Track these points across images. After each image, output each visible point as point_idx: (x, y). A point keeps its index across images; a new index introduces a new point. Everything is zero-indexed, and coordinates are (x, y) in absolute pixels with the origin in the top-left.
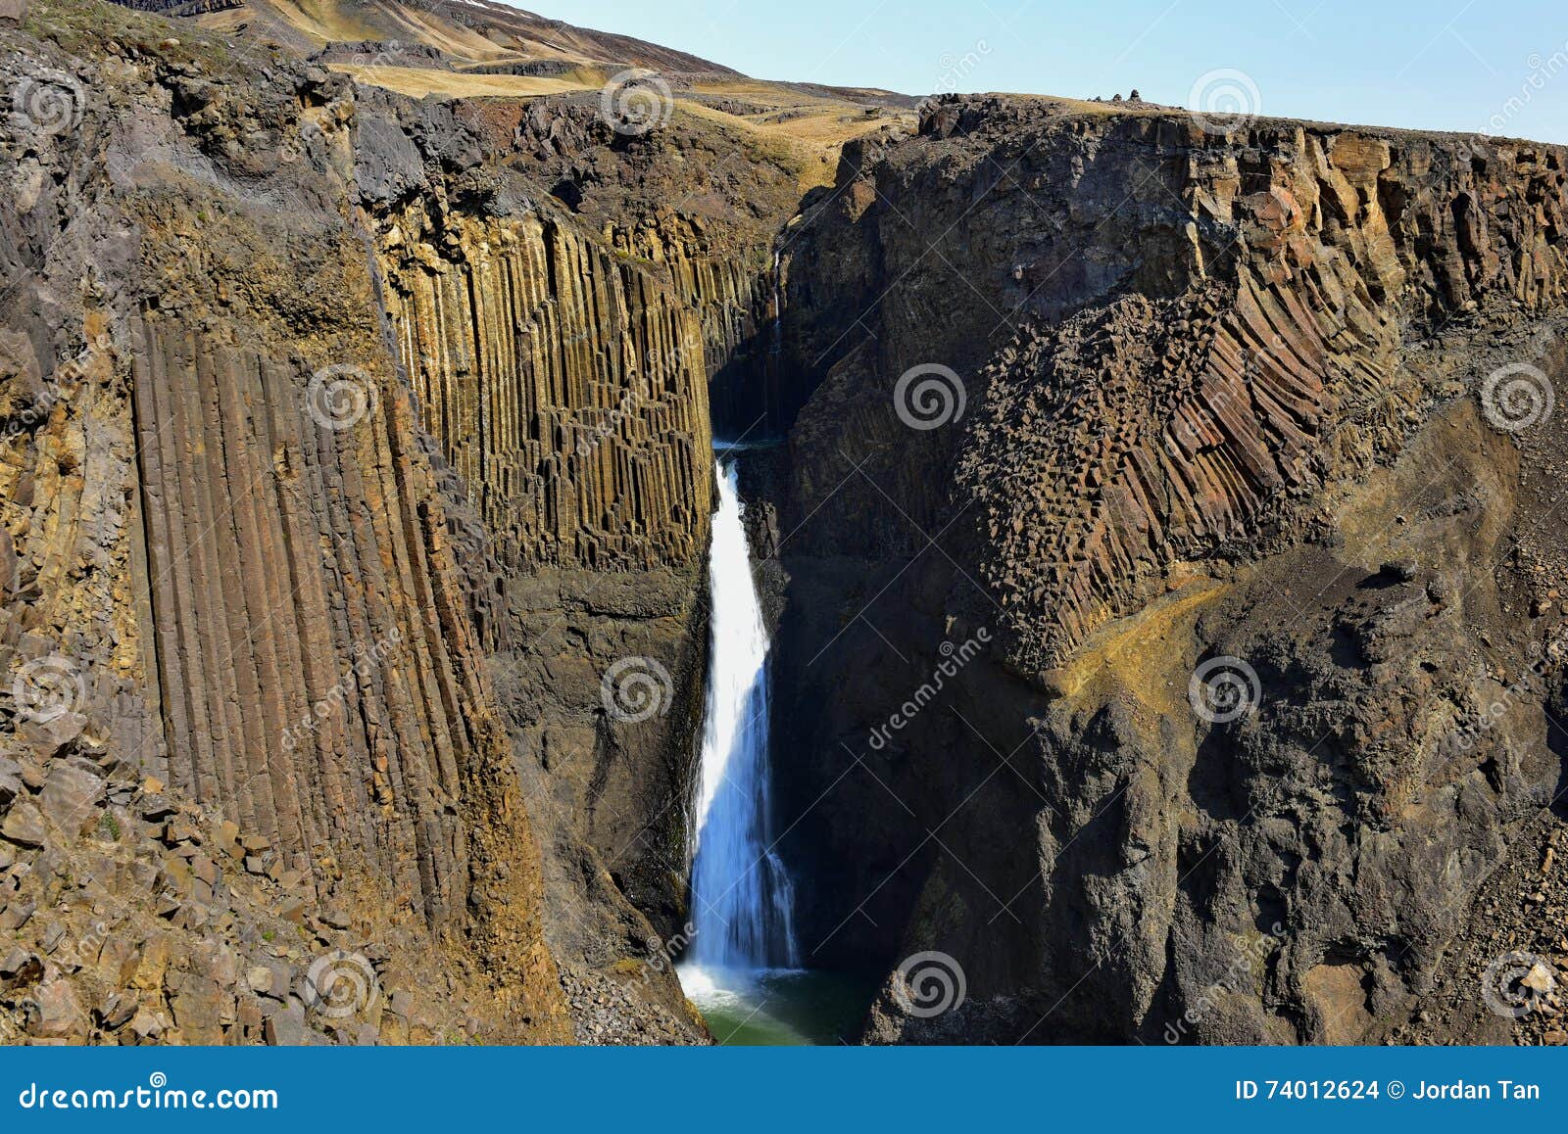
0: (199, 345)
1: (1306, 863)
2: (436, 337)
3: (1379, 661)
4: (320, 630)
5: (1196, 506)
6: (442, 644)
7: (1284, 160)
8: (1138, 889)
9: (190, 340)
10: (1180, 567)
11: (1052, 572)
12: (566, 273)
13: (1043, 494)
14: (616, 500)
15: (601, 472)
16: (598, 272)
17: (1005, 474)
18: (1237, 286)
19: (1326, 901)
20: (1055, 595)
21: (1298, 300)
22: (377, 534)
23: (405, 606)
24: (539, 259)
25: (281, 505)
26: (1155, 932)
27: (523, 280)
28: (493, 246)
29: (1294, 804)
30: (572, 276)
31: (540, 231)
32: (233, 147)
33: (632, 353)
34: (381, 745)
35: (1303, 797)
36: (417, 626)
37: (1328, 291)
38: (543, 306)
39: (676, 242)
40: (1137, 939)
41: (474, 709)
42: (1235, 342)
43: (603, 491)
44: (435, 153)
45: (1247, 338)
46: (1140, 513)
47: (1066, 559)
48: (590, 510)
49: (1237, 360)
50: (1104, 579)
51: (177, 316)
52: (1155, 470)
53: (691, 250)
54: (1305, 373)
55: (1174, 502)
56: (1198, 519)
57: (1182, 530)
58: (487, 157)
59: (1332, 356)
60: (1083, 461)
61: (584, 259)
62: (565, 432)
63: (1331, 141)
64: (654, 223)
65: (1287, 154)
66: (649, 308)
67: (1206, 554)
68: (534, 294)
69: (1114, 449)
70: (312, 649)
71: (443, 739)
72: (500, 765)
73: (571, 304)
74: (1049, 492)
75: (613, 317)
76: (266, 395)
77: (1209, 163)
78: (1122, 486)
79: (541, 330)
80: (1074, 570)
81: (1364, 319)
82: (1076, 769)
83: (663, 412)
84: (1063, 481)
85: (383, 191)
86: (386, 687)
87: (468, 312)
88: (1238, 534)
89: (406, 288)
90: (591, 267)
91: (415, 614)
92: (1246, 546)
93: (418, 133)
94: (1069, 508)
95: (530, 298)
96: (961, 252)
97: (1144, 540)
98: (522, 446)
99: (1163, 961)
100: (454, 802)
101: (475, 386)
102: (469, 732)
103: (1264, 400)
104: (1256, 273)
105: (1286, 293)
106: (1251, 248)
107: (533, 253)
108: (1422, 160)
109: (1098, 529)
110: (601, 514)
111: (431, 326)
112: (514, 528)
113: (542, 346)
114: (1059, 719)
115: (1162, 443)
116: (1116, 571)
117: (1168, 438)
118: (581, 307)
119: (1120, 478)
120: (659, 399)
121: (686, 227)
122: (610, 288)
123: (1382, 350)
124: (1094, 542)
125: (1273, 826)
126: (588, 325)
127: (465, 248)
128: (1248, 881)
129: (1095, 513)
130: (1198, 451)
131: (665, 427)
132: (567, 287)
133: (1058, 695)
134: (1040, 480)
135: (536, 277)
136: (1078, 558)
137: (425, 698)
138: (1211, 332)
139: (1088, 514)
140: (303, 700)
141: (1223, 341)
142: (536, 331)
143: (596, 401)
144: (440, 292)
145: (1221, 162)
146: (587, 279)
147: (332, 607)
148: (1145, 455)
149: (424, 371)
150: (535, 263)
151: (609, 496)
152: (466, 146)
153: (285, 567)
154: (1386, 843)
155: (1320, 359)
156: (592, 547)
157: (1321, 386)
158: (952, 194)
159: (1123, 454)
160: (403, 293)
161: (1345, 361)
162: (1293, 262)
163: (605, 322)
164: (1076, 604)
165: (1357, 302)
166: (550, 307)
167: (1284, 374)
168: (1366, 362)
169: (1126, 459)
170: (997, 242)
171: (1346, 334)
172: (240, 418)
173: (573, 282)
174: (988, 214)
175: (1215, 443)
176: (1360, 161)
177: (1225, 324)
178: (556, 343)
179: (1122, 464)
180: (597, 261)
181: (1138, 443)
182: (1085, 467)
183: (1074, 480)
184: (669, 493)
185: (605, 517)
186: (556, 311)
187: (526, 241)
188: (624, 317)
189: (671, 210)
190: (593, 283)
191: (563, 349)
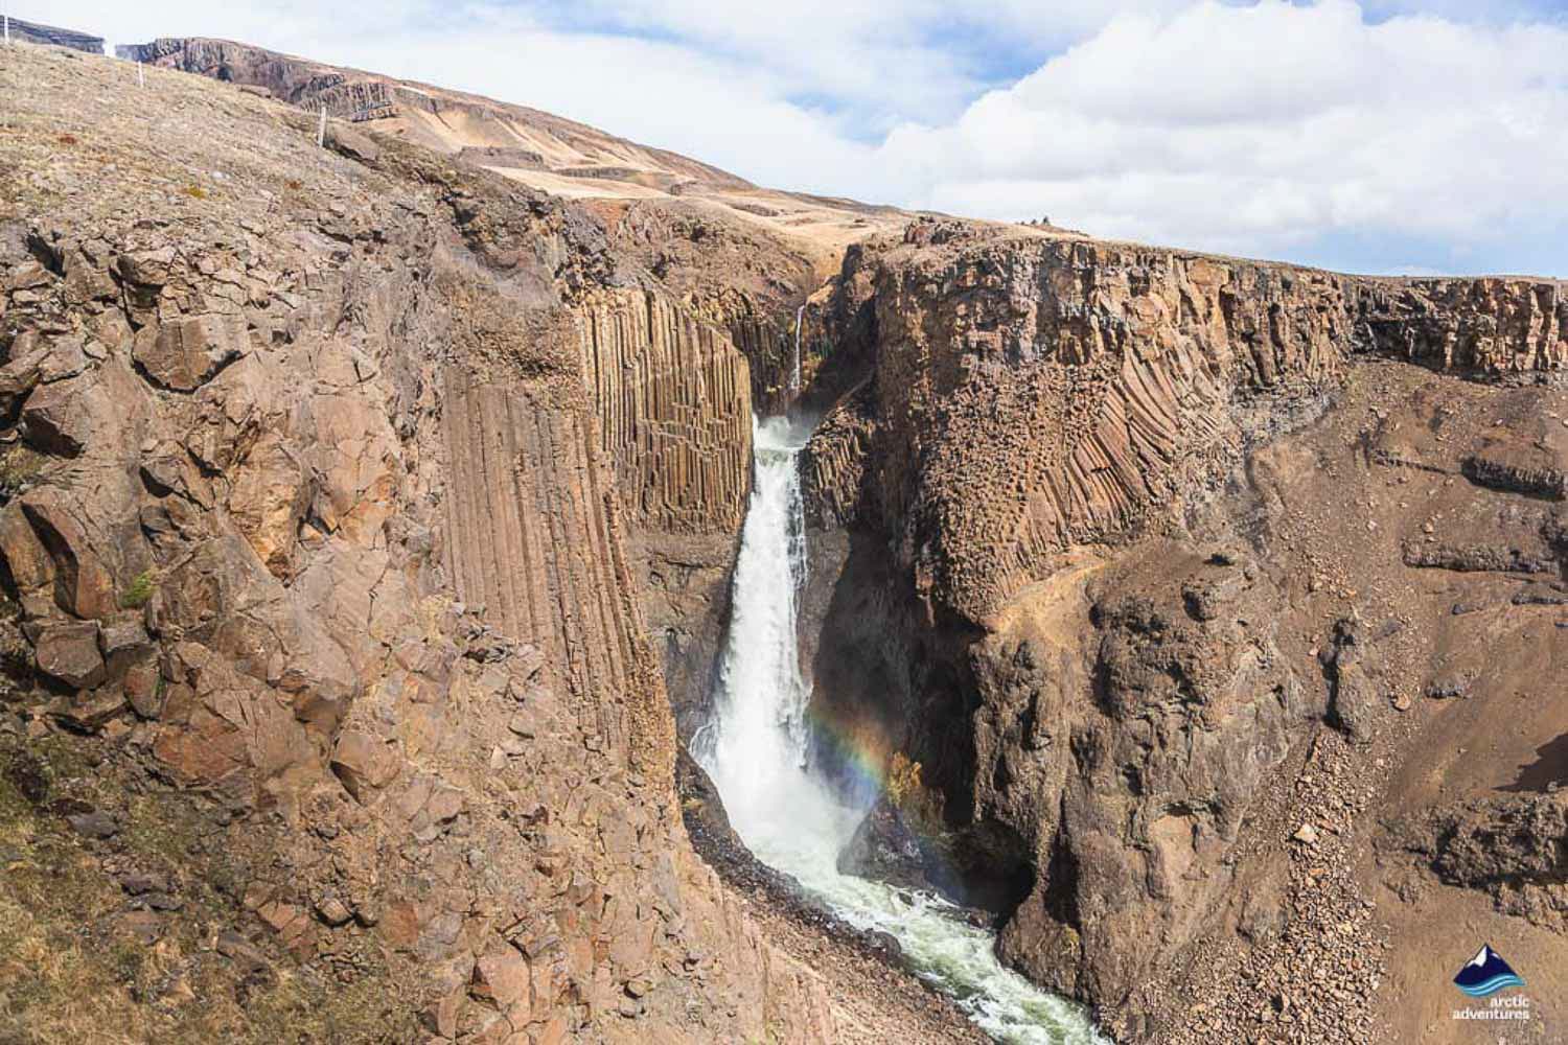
0: (469, 382)
1: (1157, 750)
3: (1211, 618)
4: (540, 578)
5: (1089, 509)
6: (617, 588)
7: (1159, 275)
8: (1043, 765)
9: (463, 379)
10: (1076, 549)
11: (991, 548)
12: (660, 328)
13: (986, 496)
14: (688, 485)
15: (678, 466)
16: (682, 328)
17: (960, 481)
18: (1123, 360)
19: (1169, 778)
20: (993, 565)
21: (1163, 371)
22: (576, 513)
23: (593, 562)
24: (642, 318)
25: (518, 493)
26: (1052, 793)
27: (630, 333)
28: (611, 307)
29: (1151, 712)
30: (664, 331)
31: (644, 298)
32: (491, 246)
33: (703, 385)
34: (576, 657)
35: (1157, 706)
36: (600, 576)
37: (1182, 365)
38: (642, 350)
39: (731, 308)
40: (1040, 796)
41: (636, 633)
42: (1120, 398)
43: (679, 479)
44: (575, 241)
45: (1128, 396)
46: (1051, 511)
47: (1001, 541)
48: (669, 491)
49: (1121, 412)
50: (1026, 555)
51: (456, 362)
52: (1063, 483)
53: (741, 315)
54: (1166, 422)
55: (1075, 505)
56: (1090, 518)
57: (1079, 524)
58: (609, 245)
59: (1184, 410)
60: (1014, 475)
61: (673, 319)
62: (654, 438)
63: (1190, 263)
64: (716, 295)
65: (1161, 272)
66: (716, 356)
67: (1095, 540)
68: (638, 342)
69: (1036, 468)
70: (536, 590)
71: (615, 654)
72: (653, 671)
73: (663, 350)
74: (990, 494)
75: (691, 360)
76: (509, 417)
77: (1108, 275)
78: (1041, 493)
79: (641, 367)
80: (1006, 548)
81: (1206, 387)
82: (1005, 682)
83: (721, 425)
84: (1000, 488)
86: (580, 617)
87: (591, 351)
88: (1116, 528)
90: (677, 324)
91: (600, 569)
92: (1121, 536)
93: (565, 226)
94: (1004, 506)
95: (634, 344)
97: (1053, 530)
98: (625, 446)
99: (1058, 812)
100: (621, 696)
101: (594, 404)
102: (632, 648)
103: (1137, 438)
104: (1136, 352)
105: (1155, 366)
106: (1134, 335)
107: (638, 314)
108: (1250, 280)
109: (1024, 521)
110: (676, 495)
113: (641, 378)
114: (992, 648)
115: (1069, 465)
116: (1034, 550)
117: (1073, 462)
118: (669, 352)
119: (1039, 487)
120: (720, 418)
121: (738, 298)
122: (690, 340)
123: (1216, 408)
124: (1020, 530)
125: (1137, 726)
126: (673, 364)
128: (1117, 762)
129: (1021, 510)
130: (1093, 471)
131: (723, 436)
132: (660, 337)
133: (993, 632)
134: (984, 486)
135: (639, 331)
136: (1009, 540)
137: (604, 625)
138: (1104, 390)
139: (1017, 510)
140: (528, 624)
141: (1112, 398)
142: (637, 367)
143: (677, 417)
145: (1117, 275)
146: (674, 333)
147: (548, 562)
148: (1057, 472)
150: (639, 321)
151: (683, 483)
152: (595, 236)
153: (520, 535)
154: (1210, 739)
155: (1176, 412)
156: (670, 517)
157: (1174, 430)
159: (1042, 471)
161: (1190, 413)
162: (1162, 346)
163: (684, 363)
164: (1007, 572)
165: (1201, 374)
166: (648, 352)
167: (1152, 422)
168: (1205, 414)
169: (1043, 474)
171: (1194, 396)
172: (494, 433)
173: (664, 335)
175: (1103, 466)
176: (1208, 278)
177: (1115, 387)
178: (651, 377)
179: (1041, 478)
180: (681, 319)
181: (1052, 464)
182: (1015, 478)
183: (1008, 487)
184: (725, 482)
185: (680, 497)
186: (652, 355)
187: (633, 305)
188: (698, 360)
189: (728, 286)
190: (678, 336)
191: (655, 381)
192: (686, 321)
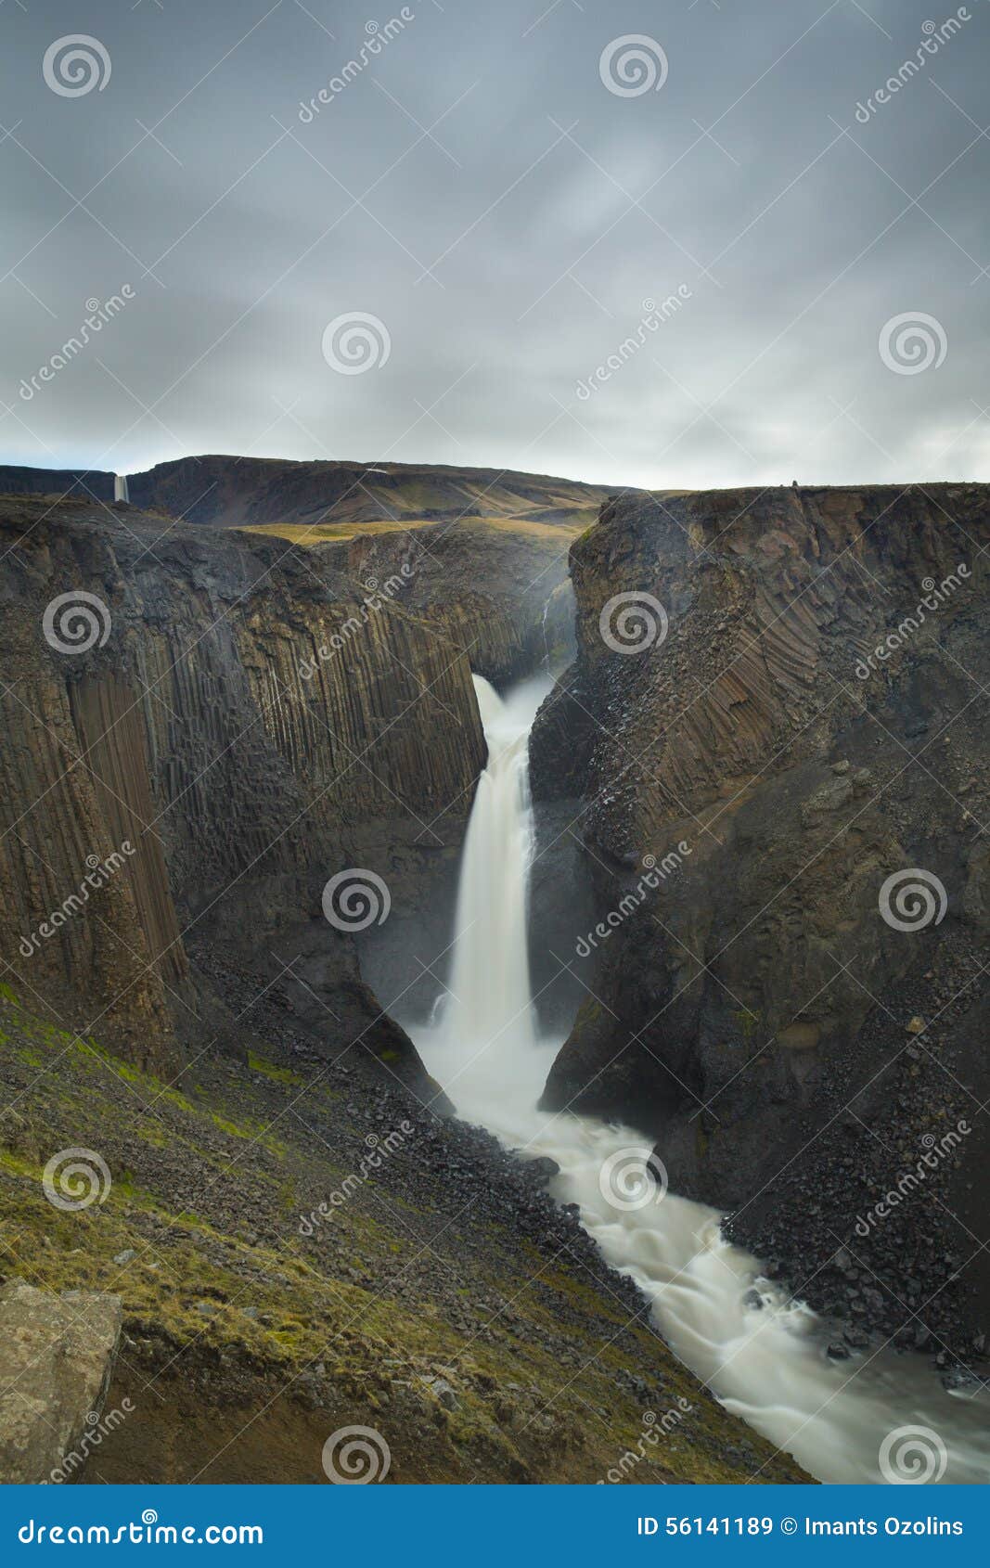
5: (734, 742)
7: (780, 512)
10: (727, 783)
15: (407, 756)
16: (397, 632)
18: (755, 597)
20: (634, 804)
21: (799, 603)
28: (327, 621)
30: (380, 635)
33: (424, 680)
38: (362, 656)
39: (474, 610)
42: (755, 635)
43: (409, 768)
44: (277, 567)
45: (763, 630)
46: (694, 749)
47: (643, 782)
49: (757, 647)
50: (670, 793)
52: (704, 721)
54: (808, 652)
55: (719, 741)
56: (735, 750)
57: (726, 758)
58: (314, 566)
60: (658, 719)
61: (387, 625)
63: (820, 497)
64: (459, 599)
65: (783, 509)
67: (745, 772)
68: (357, 649)
73: (381, 653)
75: (409, 660)
78: (681, 733)
79: (362, 671)
80: (647, 788)
81: (855, 612)
85: (239, 592)
89: (270, 651)
90: (391, 628)
95: (354, 651)
97: (700, 766)
98: (357, 744)
101: (322, 709)
103: (774, 669)
104: (769, 588)
105: (791, 599)
109: (665, 762)
111: (289, 674)
112: (354, 796)
113: (364, 680)
115: (708, 703)
116: (679, 787)
117: (711, 699)
118: (388, 654)
120: (442, 708)
122: (405, 641)
124: (658, 770)
126: (393, 664)
127: (308, 624)
129: (663, 751)
130: (732, 706)
131: (446, 725)
136: (652, 781)
138: (740, 628)
141: (746, 634)
142: (359, 671)
144: (294, 652)
149: (287, 701)
151: (414, 772)
157: (815, 658)
158: (600, 559)
160: (268, 656)
163: (404, 663)
166: (367, 656)
167: (789, 652)
171: (841, 623)
173: (381, 639)
175: (742, 700)
176: (842, 508)
177: (748, 623)
178: (373, 678)
180: (394, 625)
182: (657, 722)
183: (653, 731)
185: (412, 786)
186: (371, 660)
188: (416, 658)
189: (469, 591)
190: (394, 639)
191: (378, 682)
192: (400, 624)
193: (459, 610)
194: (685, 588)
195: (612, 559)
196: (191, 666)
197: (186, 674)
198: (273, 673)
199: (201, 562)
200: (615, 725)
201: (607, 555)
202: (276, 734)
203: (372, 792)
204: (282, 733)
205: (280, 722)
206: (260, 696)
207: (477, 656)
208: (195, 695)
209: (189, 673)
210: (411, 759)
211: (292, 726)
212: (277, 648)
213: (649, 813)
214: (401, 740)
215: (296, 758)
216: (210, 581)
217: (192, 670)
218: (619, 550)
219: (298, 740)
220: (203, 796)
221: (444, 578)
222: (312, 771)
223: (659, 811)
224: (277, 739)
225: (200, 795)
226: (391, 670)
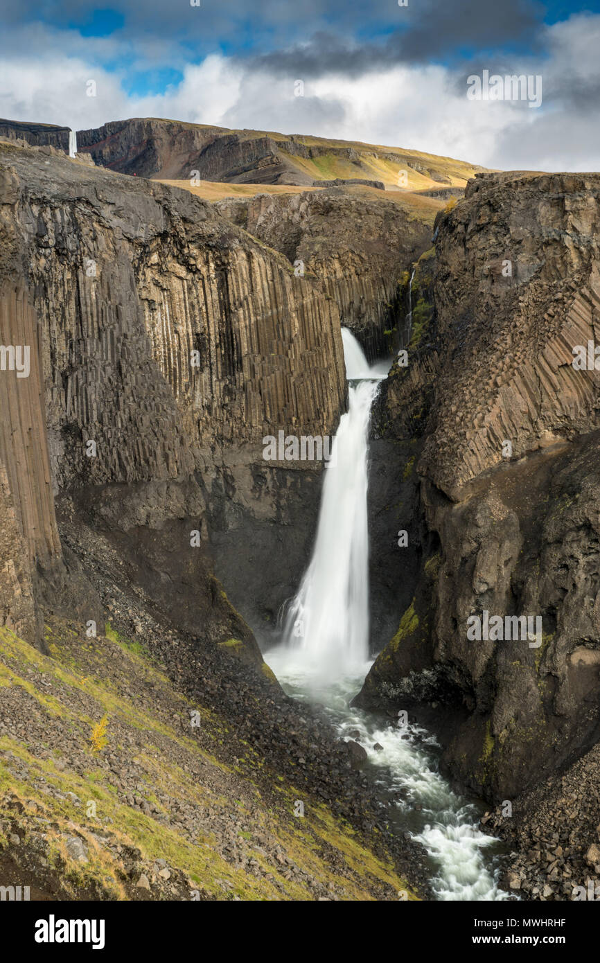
1: (570, 593)
2: (184, 314)
5: (558, 399)
8: (483, 607)
10: (549, 435)
11: (465, 434)
12: (259, 280)
13: (470, 392)
14: (285, 405)
15: (277, 390)
16: (277, 279)
18: (591, 272)
20: (464, 447)
24: (244, 272)
27: (234, 283)
28: (216, 265)
30: (262, 282)
31: (244, 256)
33: (297, 324)
38: (246, 298)
39: (350, 267)
42: (587, 305)
43: (277, 400)
44: (176, 213)
45: (594, 303)
46: (522, 402)
47: (474, 427)
48: (271, 411)
49: (587, 315)
50: (496, 439)
52: (534, 379)
53: (359, 271)
55: (545, 397)
56: (558, 406)
57: (549, 413)
58: (209, 215)
60: (493, 373)
61: (269, 272)
62: (257, 368)
64: (337, 256)
66: (305, 299)
68: (241, 292)
69: (510, 366)
73: (262, 297)
74: (473, 390)
75: (286, 305)
77: (577, 201)
78: (513, 388)
79: (244, 311)
80: (477, 432)
83: (312, 357)
84: (481, 384)
85: (141, 233)
87: (202, 300)
88: (581, 415)
89: (165, 287)
90: (273, 276)
92: (585, 422)
93: (166, 202)
94: (481, 399)
95: (239, 293)
96: (465, 262)
97: (525, 418)
99: (492, 647)
101: (206, 341)
107: (241, 269)
109: (495, 410)
110: (276, 414)
111: (180, 308)
113: (245, 320)
114: (456, 514)
115: (538, 363)
116: (506, 435)
117: (542, 359)
118: (268, 299)
119: (512, 382)
120: (311, 350)
121: (357, 259)
122: (284, 288)
124: (488, 418)
126: (271, 308)
127: (199, 266)
128: (540, 604)
129: (494, 402)
130: (559, 367)
131: (313, 365)
133: (457, 502)
135: (243, 283)
136: (481, 427)
138: (574, 298)
139: (490, 402)
141: (579, 304)
142: (241, 312)
143: (276, 350)
144: (186, 291)
145: (585, 200)
146: (271, 282)
148: (528, 369)
149: (176, 332)
150: (242, 274)
151: (281, 403)
152: (197, 210)
158: (460, 228)
159: (515, 369)
160: (163, 290)
163: (281, 308)
164: (476, 451)
166: (250, 299)
169: (516, 372)
170: (479, 254)
173: (263, 285)
174: (475, 238)
175: (569, 363)
177: (582, 294)
178: (253, 319)
179: (514, 374)
180: (276, 273)
181: (524, 363)
182: (493, 376)
183: (487, 384)
184: (315, 402)
185: (279, 415)
187: (237, 262)
188: (292, 304)
189: (347, 249)
190: (274, 285)
191: (257, 321)
192: (281, 273)
193: (337, 265)
194: (532, 259)
195: (469, 230)
196: (93, 293)
197: (88, 301)
198: (166, 307)
199: (110, 204)
200: (456, 376)
201: (466, 226)
202: (165, 360)
203: (244, 417)
204: (169, 358)
205: (169, 350)
206: (153, 326)
207: (349, 309)
208: (95, 319)
209: (91, 298)
210: (279, 392)
211: (179, 354)
212: (171, 285)
213: (475, 455)
214: (273, 375)
215: (180, 383)
216: (116, 221)
217: (94, 298)
218: (478, 222)
219: (184, 367)
220: (95, 406)
221: (327, 236)
222: (193, 396)
223: (484, 453)
224: (165, 363)
225: (92, 406)
226: (270, 313)
